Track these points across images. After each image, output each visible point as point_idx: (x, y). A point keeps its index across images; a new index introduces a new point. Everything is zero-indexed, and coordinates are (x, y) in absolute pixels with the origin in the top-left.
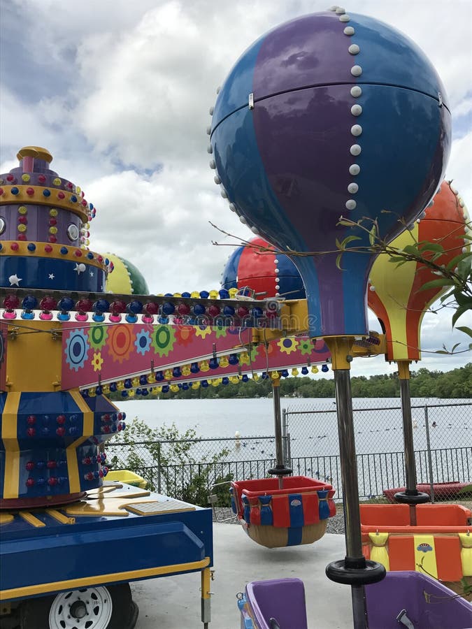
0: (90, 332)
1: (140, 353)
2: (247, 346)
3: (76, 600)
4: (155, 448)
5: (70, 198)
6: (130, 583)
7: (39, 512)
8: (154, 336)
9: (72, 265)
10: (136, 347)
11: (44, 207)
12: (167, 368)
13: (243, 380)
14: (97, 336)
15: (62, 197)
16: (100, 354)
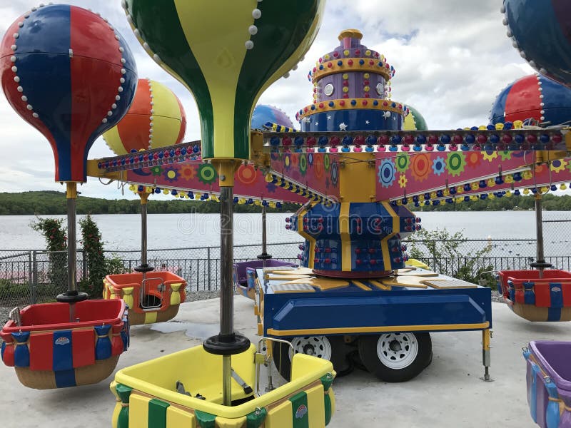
0: (396, 160)
1: (437, 174)
2: (531, 166)
3: (393, 339)
4: (431, 245)
5: (378, 64)
6: (430, 333)
7: (365, 282)
8: (448, 161)
9: (381, 113)
10: (433, 170)
11: (359, 73)
12: (459, 185)
13: (515, 194)
14: (402, 163)
15: (372, 63)
16: (404, 176)
